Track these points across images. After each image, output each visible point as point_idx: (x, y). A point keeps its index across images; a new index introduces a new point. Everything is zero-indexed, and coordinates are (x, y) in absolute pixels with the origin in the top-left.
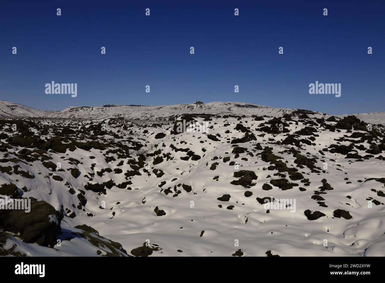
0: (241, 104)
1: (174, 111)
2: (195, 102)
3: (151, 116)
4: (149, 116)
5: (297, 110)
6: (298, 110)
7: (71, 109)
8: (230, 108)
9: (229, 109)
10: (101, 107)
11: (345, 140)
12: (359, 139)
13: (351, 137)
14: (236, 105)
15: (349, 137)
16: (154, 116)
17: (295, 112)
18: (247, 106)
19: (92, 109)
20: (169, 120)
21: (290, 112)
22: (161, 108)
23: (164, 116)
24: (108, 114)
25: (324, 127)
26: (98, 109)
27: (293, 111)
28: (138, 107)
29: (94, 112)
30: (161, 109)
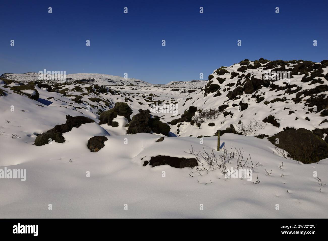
7: (172, 83)
19: (186, 83)
26: (189, 83)
29: (187, 85)
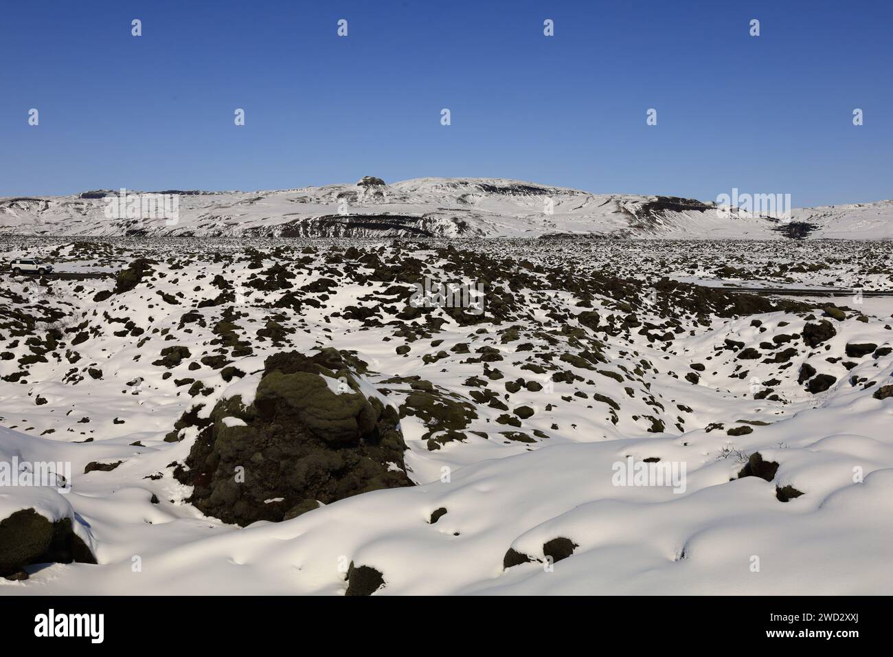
0: (498, 184)
1: (298, 207)
2: (362, 181)
3: (229, 226)
4: (220, 224)
5: (656, 199)
6: (660, 198)
8: (464, 196)
9: (462, 199)
10: (74, 198)
11: (372, 299)
12: (395, 296)
13: (385, 293)
14: (484, 187)
15: (382, 294)
16: (236, 224)
17: (652, 205)
18: (515, 190)
20: (282, 235)
21: (635, 204)
22: (259, 199)
23: (266, 225)
24: (97, 219)
25: (351, 278)
27: (645, 201)
28: (189, 197)
30: (257, 203)
